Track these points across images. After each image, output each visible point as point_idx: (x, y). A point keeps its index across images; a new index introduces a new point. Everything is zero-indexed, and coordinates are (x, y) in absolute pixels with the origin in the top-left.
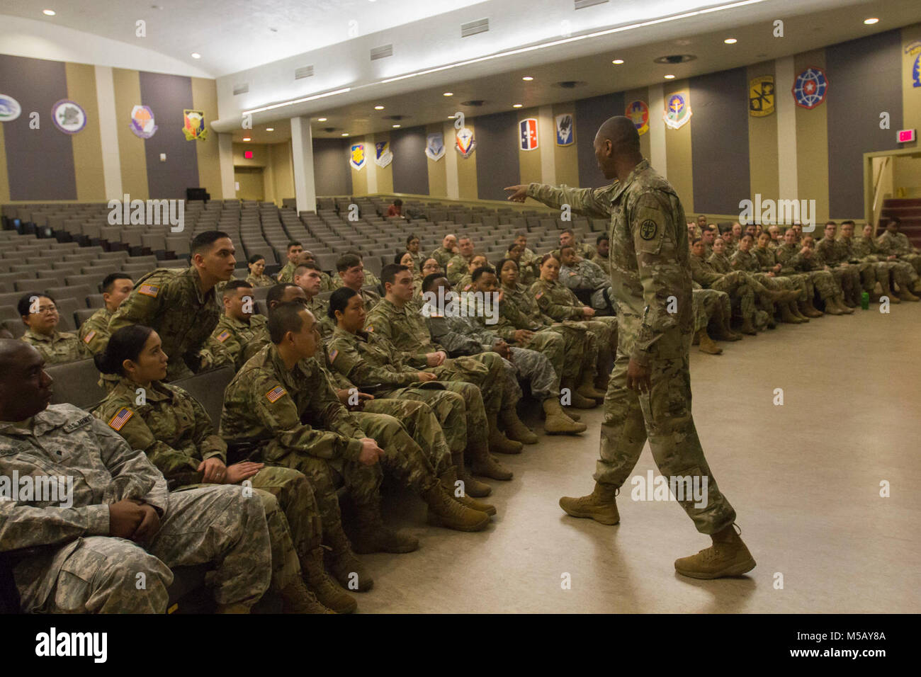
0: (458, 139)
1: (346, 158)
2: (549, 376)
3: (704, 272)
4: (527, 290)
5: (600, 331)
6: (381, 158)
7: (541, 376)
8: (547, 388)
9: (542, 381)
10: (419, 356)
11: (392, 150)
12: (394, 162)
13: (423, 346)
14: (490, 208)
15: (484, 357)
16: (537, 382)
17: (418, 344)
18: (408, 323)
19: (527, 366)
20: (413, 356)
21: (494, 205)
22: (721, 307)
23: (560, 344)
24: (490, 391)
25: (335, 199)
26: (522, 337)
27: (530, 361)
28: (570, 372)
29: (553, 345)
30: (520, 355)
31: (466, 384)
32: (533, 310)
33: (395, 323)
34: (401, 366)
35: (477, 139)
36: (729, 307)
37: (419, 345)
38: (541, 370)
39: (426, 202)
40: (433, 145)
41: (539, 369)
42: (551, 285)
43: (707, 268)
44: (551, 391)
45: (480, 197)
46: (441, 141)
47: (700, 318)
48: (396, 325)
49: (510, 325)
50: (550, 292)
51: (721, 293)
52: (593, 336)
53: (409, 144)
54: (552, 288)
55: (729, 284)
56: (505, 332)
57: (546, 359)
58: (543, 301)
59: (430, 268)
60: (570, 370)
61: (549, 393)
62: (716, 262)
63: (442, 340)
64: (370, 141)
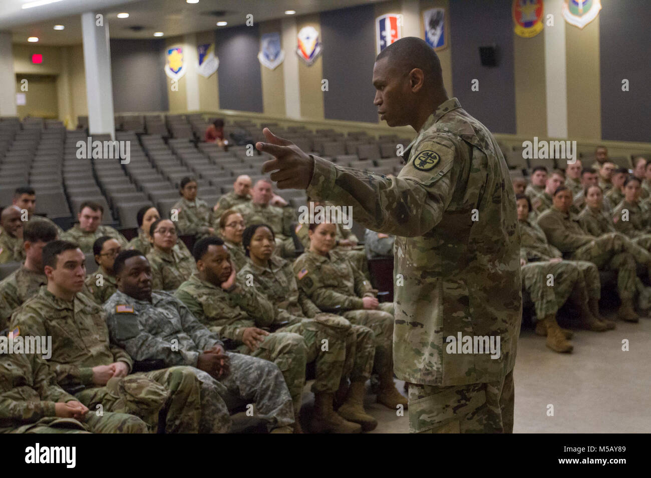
0: (299, 41)
1: (161, 65)
2: (278, 396)
3: (567, 233)
4: (286, 265)
5: (381, 326)
6: (204, 64)
7: (267, 397)
8: (274, 414)
9: (268, 404)
10: (82, 370)
11: (218, 54)
12: (221, 71)
13: (92, 356)
14: (338, 130)
15: (171, 374)
16: (261, 404)
17: (85, 351)
18: (75, 322)
19: (249, 382)
20: (72, 372)
21: (344, 127)
22: (584, 284)
23: (300, 351)
24: (177, 422)
25: (145, 117)
26: (251, 338)
27: (253, 375)
28: (325, 385)
29: (289, 352)
30: (241, 366)
31: (126, 416)
32: (290, 296)
33: (54, 323)
34: (45, 388)
35: (324, 41)
36: (597, 284)
37: (86, 354)
38: (268, 388)
39: (258, 123)
40: (268, 48)
41: (264, 386)
42: (323, 259)
43: (573, 227)
44: (279, 418)
45: (328, 115)
46: (278, 44)
47: (545, 301)
48: (54, 327)
49: (246, 319)
50: (319, 268)
51: (586, 264)
52: (368, 332)
53: (239, 46)
54: (324, 262)
55: (601, 252)
56: (231, 330)
57: (276, 372)
58: (306, 282)
59: (164, 232)
60: (324, 383)
61: (276, 420)
62: (590, 218)
63: (128, 345)
64: (190, 43)
